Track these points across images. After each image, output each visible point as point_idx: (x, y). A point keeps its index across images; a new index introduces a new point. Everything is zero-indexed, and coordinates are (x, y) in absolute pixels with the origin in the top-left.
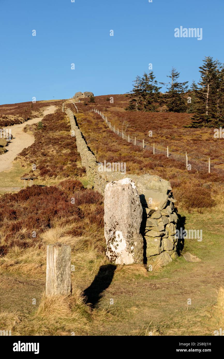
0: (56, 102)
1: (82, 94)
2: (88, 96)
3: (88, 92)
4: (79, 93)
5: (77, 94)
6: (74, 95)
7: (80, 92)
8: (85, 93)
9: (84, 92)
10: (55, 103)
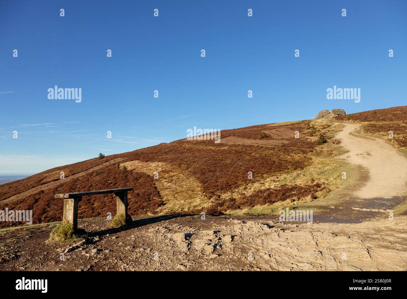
0: (292, 124)
1: (330, 113)
2: (339, 115)
3: (338, 110)
4: (324, 112)
5: (322, 113)
6: (317, 115)
7: (326, 110)
8: (334, 111)
9: (333, 109)
10: (291, 127)
